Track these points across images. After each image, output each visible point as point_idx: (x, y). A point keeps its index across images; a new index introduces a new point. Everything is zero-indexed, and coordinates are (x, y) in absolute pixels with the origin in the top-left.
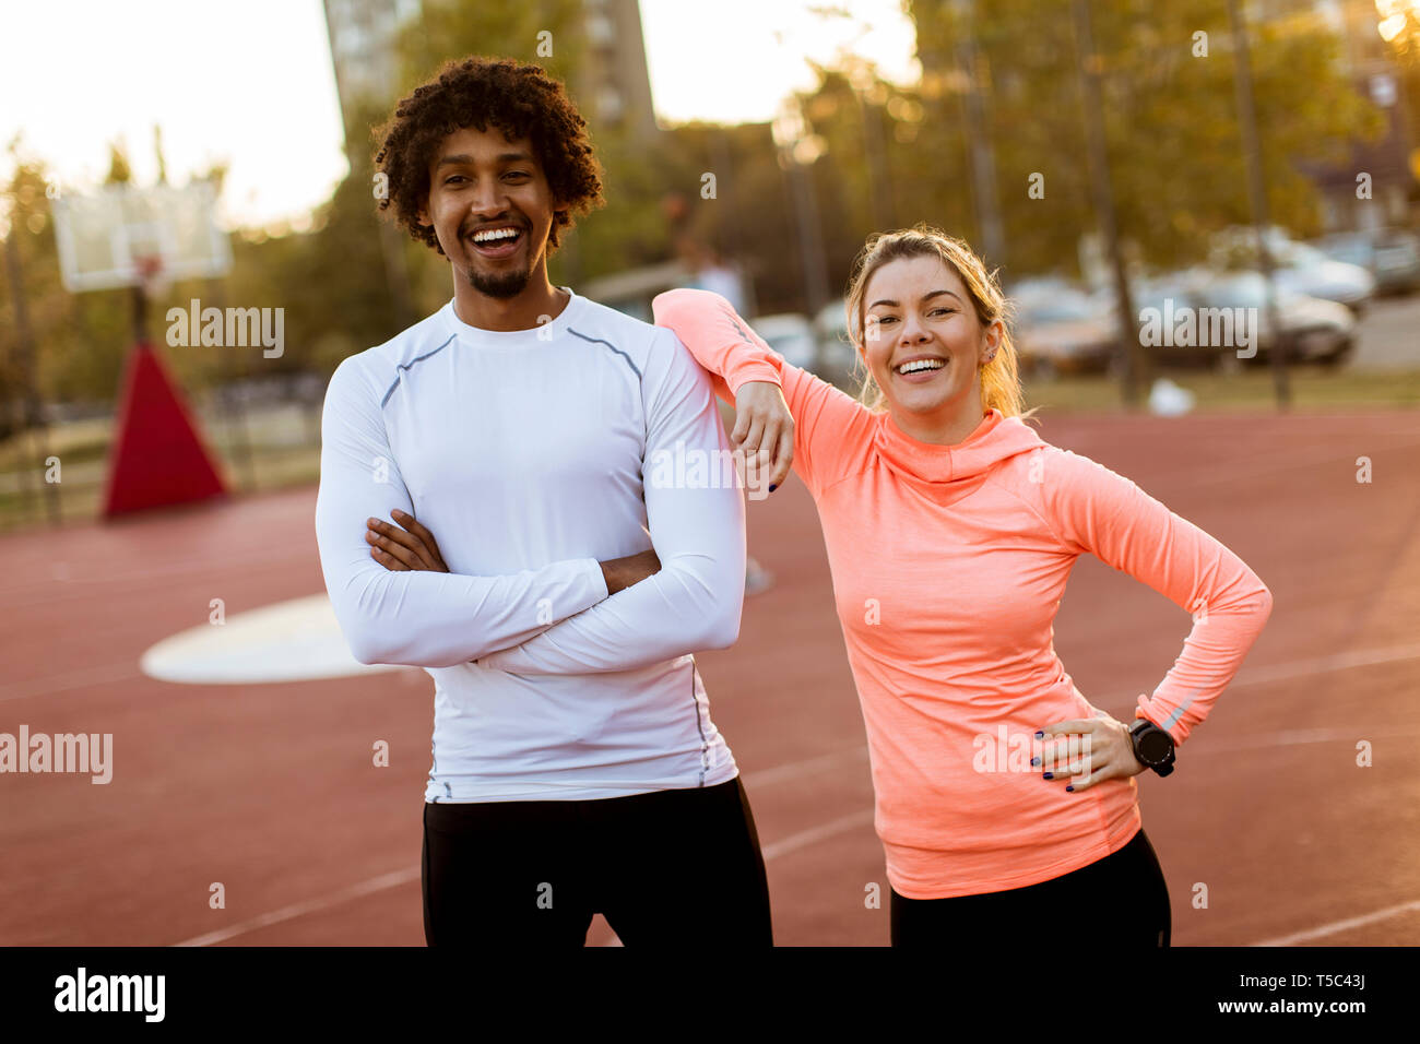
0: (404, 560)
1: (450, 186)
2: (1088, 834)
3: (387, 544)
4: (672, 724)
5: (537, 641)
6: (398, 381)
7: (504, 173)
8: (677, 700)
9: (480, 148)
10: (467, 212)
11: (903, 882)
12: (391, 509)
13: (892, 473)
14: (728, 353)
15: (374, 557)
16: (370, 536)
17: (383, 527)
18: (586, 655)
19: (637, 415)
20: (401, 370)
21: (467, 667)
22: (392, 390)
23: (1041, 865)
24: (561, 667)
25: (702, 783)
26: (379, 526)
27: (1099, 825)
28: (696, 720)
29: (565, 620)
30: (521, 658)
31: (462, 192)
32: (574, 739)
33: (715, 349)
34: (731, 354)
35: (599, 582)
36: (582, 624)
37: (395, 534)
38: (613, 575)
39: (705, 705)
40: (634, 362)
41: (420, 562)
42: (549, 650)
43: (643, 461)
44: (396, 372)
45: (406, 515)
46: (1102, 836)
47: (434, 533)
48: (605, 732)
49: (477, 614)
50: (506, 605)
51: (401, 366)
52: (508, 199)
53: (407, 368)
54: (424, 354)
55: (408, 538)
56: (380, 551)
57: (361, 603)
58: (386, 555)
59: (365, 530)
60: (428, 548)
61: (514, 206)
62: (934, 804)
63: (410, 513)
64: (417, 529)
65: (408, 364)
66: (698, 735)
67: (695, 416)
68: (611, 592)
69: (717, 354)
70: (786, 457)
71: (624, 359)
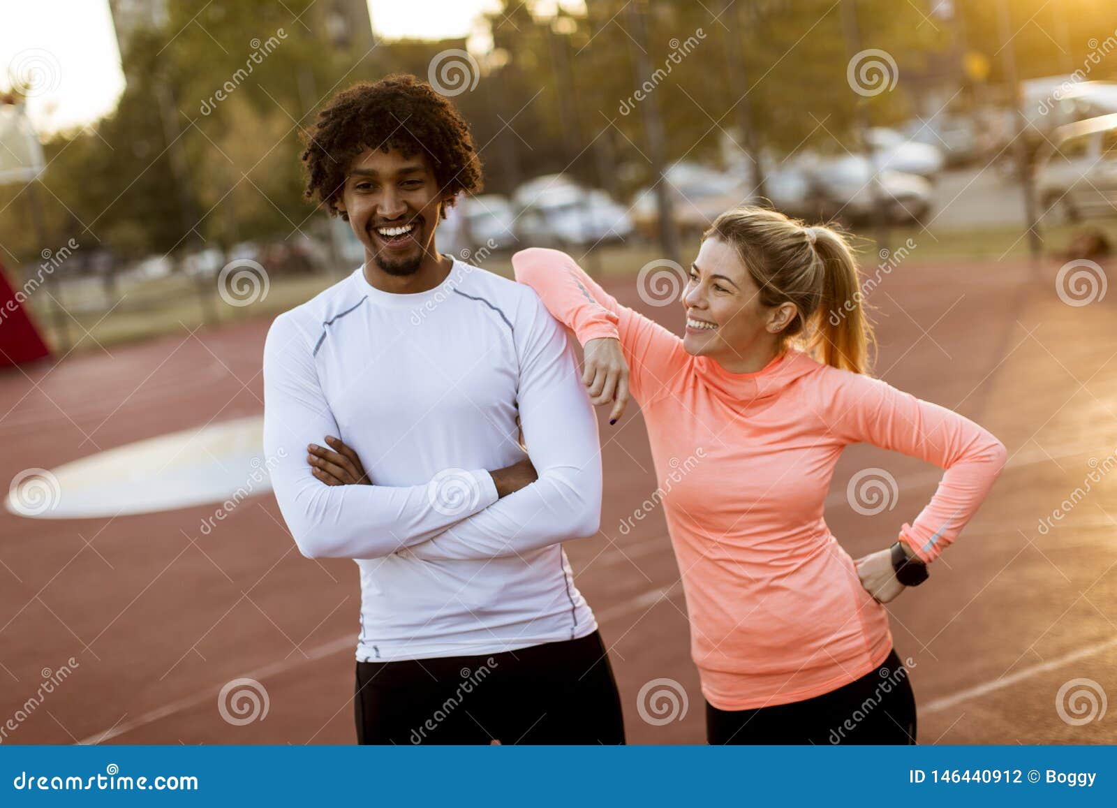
0: (338, 476)
1: (359, 190)
2: (856, 657)
3: (325, 465)
4: (549, 591)
5: (445, 536)
6: (324, 335)
7: (403, 181)
8: (552, 572)
9: (382, 163)
10: (373, 212)
11: (717, 698)
12: (326, 435)
13: (707, 389)
14: (577, 313)
15: (314, 475)
16: (311, 459)
17: (321, 451)
18: (482, 545)
19: (513, 358)
20: (327, 326)
21: (390, 559)
22: (321, 342)
23: (823, 681)
24: (464, 555)
25: (573, 636)
26: (317, 450)
27: (866, 648)
28: (566, 588)
29: (464, 519)
30: (432, 549)
31: (369, 196)
32: (476, 608)
33: (568, 309)
34: (579, 313)
35: (491, 488)
36: (480, 522)
37: (330, 456)
38: (501, 483)
39: (570, 575)
40: (506, 316)
41: (350, 477)
42: (453, 542)
43: (517, 392)
44: (322, 327)
45: (336, 439)
46: (867, 657)
47: (358, 453)
48: (498, 601)
49: (398, 519)
50: (420, 510)
51: (325, 323)
52: (405, 202)
53: (330, 324)
54: (342, 312)
55: (340, 459)
56: (319, 470)
57: (308, 512)
58: (324, 474)
59: (307, 454)
60: (354, 464)
61: (411, 208)
62: (741, 641)
63: (338, 438)
64: (346, 451)
65: (331, 320)
66: (568, 599)
67: (555, 358)
68: (501, 497)
69: (568, 313)
70: (623, 398)
71: (498, 314)
